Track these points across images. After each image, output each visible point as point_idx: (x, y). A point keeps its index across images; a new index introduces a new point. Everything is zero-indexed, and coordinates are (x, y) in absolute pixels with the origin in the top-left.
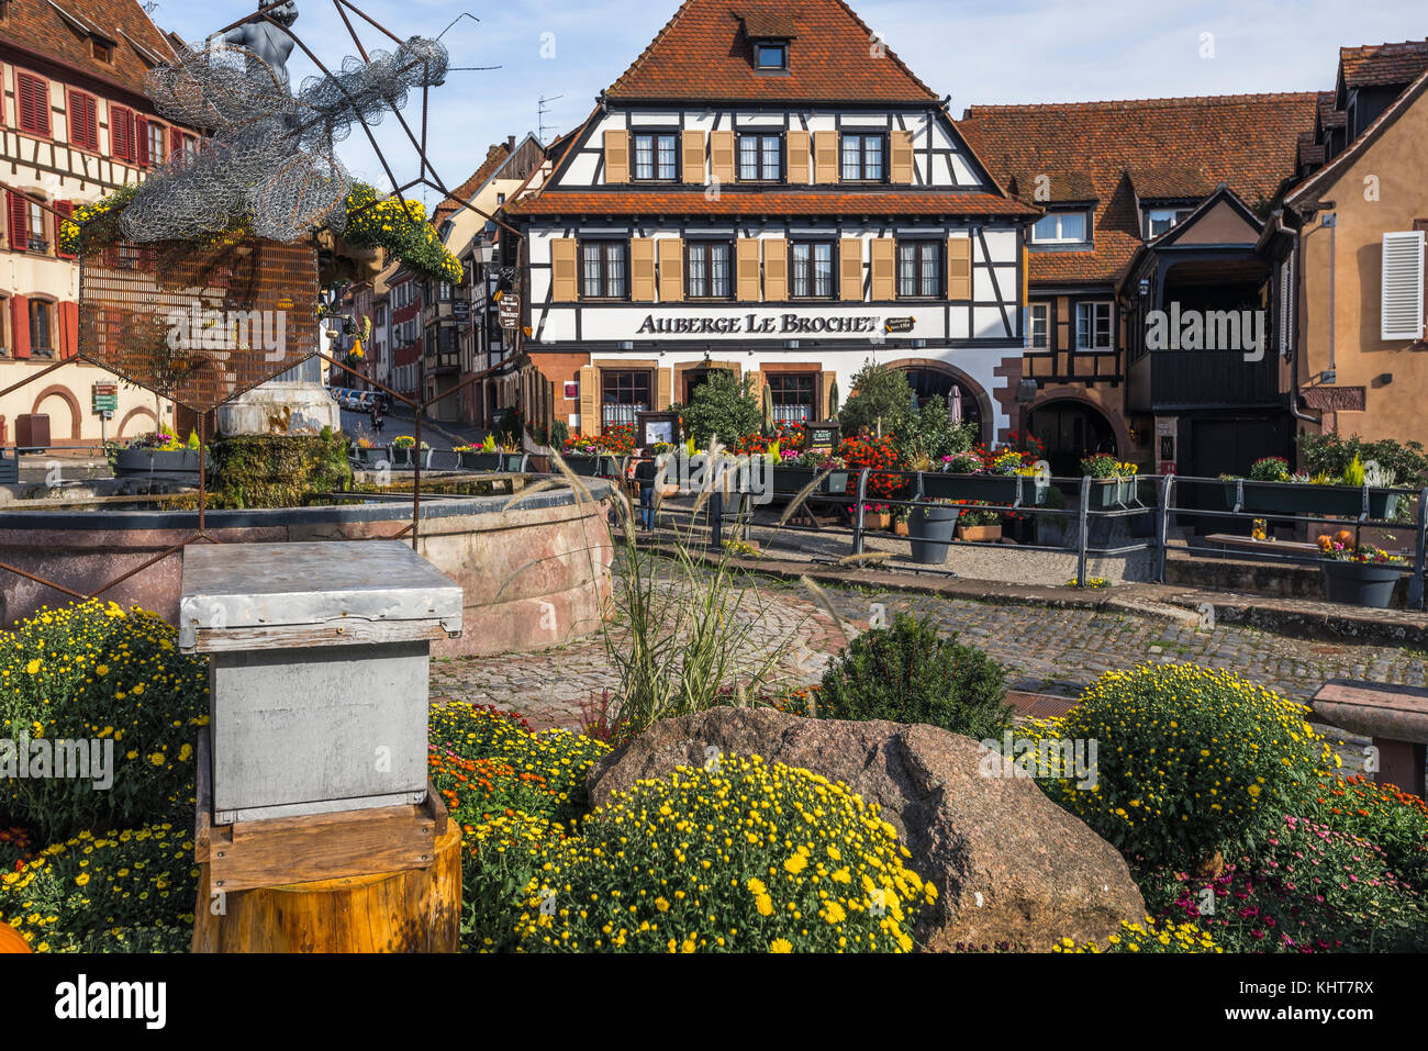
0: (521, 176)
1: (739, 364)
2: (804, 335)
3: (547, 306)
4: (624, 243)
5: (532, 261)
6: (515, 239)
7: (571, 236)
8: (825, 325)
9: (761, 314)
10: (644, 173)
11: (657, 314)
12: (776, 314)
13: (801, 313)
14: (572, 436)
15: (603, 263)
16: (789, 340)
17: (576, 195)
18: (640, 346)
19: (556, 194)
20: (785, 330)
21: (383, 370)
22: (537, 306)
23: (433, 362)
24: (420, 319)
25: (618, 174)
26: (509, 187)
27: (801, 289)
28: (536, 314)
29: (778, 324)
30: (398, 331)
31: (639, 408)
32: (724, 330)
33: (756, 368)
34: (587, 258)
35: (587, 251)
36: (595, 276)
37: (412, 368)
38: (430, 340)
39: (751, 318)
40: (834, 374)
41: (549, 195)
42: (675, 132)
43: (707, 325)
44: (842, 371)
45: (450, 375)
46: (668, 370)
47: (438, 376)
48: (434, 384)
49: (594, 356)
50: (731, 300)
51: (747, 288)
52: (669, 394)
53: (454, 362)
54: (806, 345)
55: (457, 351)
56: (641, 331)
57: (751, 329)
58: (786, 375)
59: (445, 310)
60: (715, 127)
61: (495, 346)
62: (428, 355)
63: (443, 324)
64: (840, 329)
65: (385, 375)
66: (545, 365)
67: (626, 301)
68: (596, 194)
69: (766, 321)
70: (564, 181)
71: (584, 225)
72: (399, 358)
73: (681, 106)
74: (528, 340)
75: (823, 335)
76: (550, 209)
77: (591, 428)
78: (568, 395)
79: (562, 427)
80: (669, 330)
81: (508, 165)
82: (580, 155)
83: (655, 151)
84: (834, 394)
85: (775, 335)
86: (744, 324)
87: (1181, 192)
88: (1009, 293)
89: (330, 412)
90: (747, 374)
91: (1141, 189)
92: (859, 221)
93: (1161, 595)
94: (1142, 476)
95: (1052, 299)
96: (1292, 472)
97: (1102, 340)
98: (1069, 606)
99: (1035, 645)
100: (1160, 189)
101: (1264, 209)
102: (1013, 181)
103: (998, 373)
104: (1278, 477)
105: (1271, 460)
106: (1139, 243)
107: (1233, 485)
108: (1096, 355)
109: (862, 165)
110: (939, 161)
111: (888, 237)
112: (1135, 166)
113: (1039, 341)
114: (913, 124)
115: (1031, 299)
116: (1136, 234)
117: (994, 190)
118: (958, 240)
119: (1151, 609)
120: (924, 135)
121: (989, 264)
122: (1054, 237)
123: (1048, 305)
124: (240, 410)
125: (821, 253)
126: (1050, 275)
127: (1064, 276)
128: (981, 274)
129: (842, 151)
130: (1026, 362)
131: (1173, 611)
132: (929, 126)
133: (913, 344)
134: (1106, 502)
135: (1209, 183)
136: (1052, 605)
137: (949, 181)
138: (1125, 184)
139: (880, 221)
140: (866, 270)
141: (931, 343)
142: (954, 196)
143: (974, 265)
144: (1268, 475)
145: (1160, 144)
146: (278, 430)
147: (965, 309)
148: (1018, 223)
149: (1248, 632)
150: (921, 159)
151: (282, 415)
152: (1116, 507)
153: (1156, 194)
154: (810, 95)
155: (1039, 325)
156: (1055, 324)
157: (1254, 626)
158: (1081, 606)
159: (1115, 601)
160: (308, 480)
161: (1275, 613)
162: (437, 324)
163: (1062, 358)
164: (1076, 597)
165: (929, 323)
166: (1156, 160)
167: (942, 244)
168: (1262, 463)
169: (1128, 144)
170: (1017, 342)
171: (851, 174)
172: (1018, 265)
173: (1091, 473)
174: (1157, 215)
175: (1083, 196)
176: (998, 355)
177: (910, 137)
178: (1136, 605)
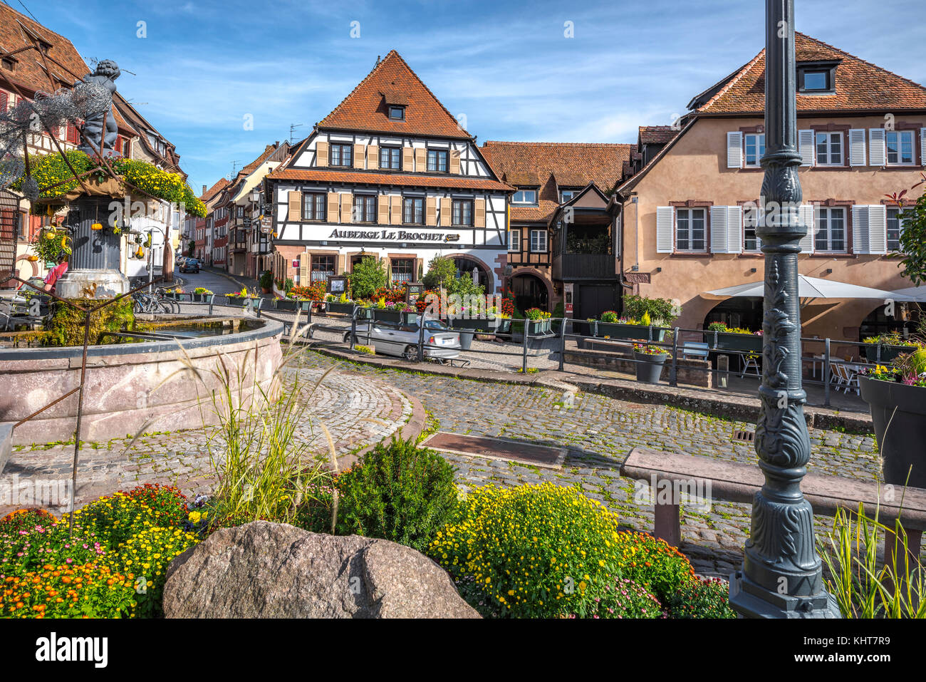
0: (280, 160)
1: (378, 254)
2: (408, 241)
3: (286, 222)
4: (325, 195)
5: (279, 201)
6: (272, 190)
7: (299, 190)
8: (419, 237)
9: (389, 230)
10: (336, 162)
11: (340, 229)
12: (396, 230)
13: (408, 231)
14: (295, 286)
15: (314, 204)
16: (402, 243)
17: (302, 171)
18: (330, 244)
19: (292, 170)
20: (400, 238)
21: (208, 249)
22: (280, 223)
23: (232, 246)
24: (229, 226)
25: (323, 162)
26: (275, 165)
27: (408, 219)
28: (280, 227)
29: (397, 235)
30: (217, 231)
31: (328, 273)
32: (371, 237)
33: (386, 256)
34: (306, 200)
35: (306, 198)
36: (310, 209)
37: (222, 249)
38: (232, 236)
39: (384, 232)
40: (422, 259)
41: (289, 170)
42: (351, 145)
43: (363, 235)
44: (426, 257)
45: (241, 253)
46: (344, 256)
47: (235, 253)
48: (233, 257)
49: (308, 247)
50: (375, 223)
51: (383, 218)
52: (344, 266)
53: (243, 247)
54: (410, 246)
55: (245, 242)
56: (331, 236)
57: (384, 237)
58: (400, 259)
59: (240, 222)
60: (370, 143)
61: (263, 240)
62: (231, 243)
63: (239, 228)
64: (425, 239)
65: (209, 252)
66: (283, 251)
67: (324, 221)
68: (312, 171)
69: (391, 234)
70: (297, 164)
71: (305, 185)
72: (217, 244)
73: (354, 133)
74: (275, 239)
75: (417, 241)
76: (289, 177)
77: (305, 283)
78: (294, 266)
79: (290, 282)
80: (345, 236)
81: (274, 155)
82: (305, 153)
83: (341, 153)
84: (421, 271)
85: (395, 241)
86: (381, 235)
87: (575, 184)
88: (502, 225)
89: (122, 286)
90: (381, 258)
91: (559, 182)
92: (435, 190)
93: (561, 377)
94: (553, 319)
95: (521, 228)
96: (619, 317)
97: (542, 247)
98: (518, 383)
99: (500, 405)
100: (567, 182)
101: (609, 193)
102: (505, 175)
103: (496, 261)
104: (612, 320)
105: (610, 313)
106: (558, 205)
107: (594, 324)
108: (539, 254)
109: (437, 164)
110: (471, 164)
111: (448, 197)
112: (556, 172)
113: (515, 247)
114: (460, 147)
115: (511, 228)
116: (556, 201)
117: (496, 179)
118: (479, 201)
119: (556, 385)
120: (465, 152)
121: (493, 212)
122: (522, 200)
123: (519, 231)
124: (66, 285)
125: (418, 203)
126: (520, 217)
127: (526, 218)
128: (490, 216)
129: (428, 157)
130: (509, 256)
131: (566, 386)
132: (467, 149)
133: (459, 247)
134: (536, 332)
135: (587, 180)
136: (510, 383)
137: (475, 174)
138: (552, 179)
139: (445, 190)
140: (438, 212)
141: (467, 246)
142: (478, 180)
143: (486, 212)
144: (608, 319)
145: (567, 163)
146: (88, 296)
147: (483, 232)
148: (506, 194)
149: (599, 396)
150: (464, 163)
151: (92, 288)
152: (541, 334)
153: (565, 184)
154: (414, 132)
155: (515, 240)
156: (522, 239)
157: (602, 394)
158: (524, 384)
159: (539, 381)
160: (105, 324)
161: (611, 387)
162: (236, 228)
163: (525, 254)
164: (521, 379)
165: (466, 237)
166: (565, 169)
167: (472, 202)
168: (606, 314)
169: (554, 162)
170: (505, 247)
171: (432, 168)
172: (506, 212)
173: (530, 317)
174: (566, 193)
175: (534, 184)
176: (496, 253)
177: (459, 153)
178: (549, 383)
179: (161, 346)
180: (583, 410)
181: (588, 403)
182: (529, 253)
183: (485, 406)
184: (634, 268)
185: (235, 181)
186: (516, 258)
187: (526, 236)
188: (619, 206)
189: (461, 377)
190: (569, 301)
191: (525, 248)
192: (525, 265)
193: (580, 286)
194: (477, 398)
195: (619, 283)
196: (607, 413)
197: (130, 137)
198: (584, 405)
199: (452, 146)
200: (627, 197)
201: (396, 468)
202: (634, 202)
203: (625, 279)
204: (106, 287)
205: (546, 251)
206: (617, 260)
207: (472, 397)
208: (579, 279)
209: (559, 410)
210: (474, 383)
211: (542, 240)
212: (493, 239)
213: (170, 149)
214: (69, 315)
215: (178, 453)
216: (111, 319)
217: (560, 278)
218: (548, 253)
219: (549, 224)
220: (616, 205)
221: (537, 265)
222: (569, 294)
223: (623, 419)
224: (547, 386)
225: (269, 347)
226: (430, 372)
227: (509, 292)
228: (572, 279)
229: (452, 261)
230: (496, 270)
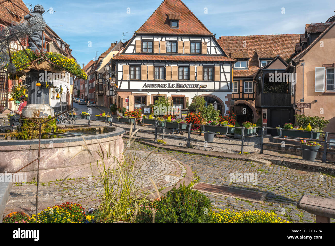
0: (118, 50)
1: (166, 95)
2: (181, 88)
3: (122, 81)
4: (140, 66)
5: (118, 70)
6: (115, 65)
7: (128, 65)
8: (186, 86)
9: (171, 83)
10: (145, 50)
11: (147, 83)
12: (175, 83)
13: (181, 83)
14: (127, 111)
15: (135, 71)
16: (178, 90)
17: (129, 55)
18: (143, 90)
19: (124, 55)
20: (177, 87)
21: (86, 94)
22: (119, 81)
23: (97, 92)
24: (95, 82)
25: (139, 50)
26: (115, 53)
27: (181, 78)
28: (119, 83)
29: (175, 86)
30: (90, 85)
31: (143, 105)
32: (163, 87)
33: (170, 96)
34: (131, 70)
35: (131, 68)
36: (133, 74)
37: (93, 94)
38: (97, 87)
39: (169, 84)
40: (188, 97)
41: (123, 55)
42: (152, 41)
43: (159, 86)
44: (190, 97)
45: (101, 96)
46: (150, 96)
47: (98, 96)
48: (98, 97)
49: (132, 92)
50: (164, 80)
51: (168, 77)
52: (150, 101)
53: (102, 93)
54: (182, 91)
55: (103, 90)
56: (143, 87)
57: (169, 87)
58: (177, 98)
59: (100, 80)
60: (161, 40)
61: (111, 89)
62: (96, 91)
63: (100, 84)
64: (189, 87)
65: (87, 95)
66: (121, 94)
67: (140, 80)
68: (133, 55)
69: (173, 85)
70: (126, 52)
71: (131, 62)
72: (90, 91)
73: (154, 35)
74: (117, 88)
75: (186, 88)
76: (123, 59)
77: (132, 109)
78: (126, 101)
79: (125, 109)
80: (150, 87)
81: (115, 48)
82: (130, 46)
83: (147, 45)
84: (188, 103)
85: (174, 88)
86: (167, 85)
87: (269, 57)
88: (229, 80)
89: (51, 112)
90: (168, 97)
91: (260, 56)
92: (194, 62)
93: (262, 157)
94: (257, 127)
95: (239, 81)
96: (293, 127)
97: (250, 90)
98: (239, 159)
99: (230, 170)
100: (264, 56)
101: (288, 61)
102: (230, 54)
103: (226, 97)
104: (290, 128)
105: (289, 124)
106: (259, 68)
107: (279, 130)
108: (249, 94)
109: (195, 49)
110: (213, 49)
111: (201, 66)
112: (258, 50)
113: (236, 90)
114: (207, 40)
115: (234, 81)
116: (258, 66)
117: (225, 56)
118: (217, 67)
119: (259, 161)
120: (210, 42)
121: (224, 73)
122: (240, 66)
123: (238, 82)
124: (26, 111)
125: (186, 69)
126: (238, 75)
127: (241, 75)
128: (222, 75)
129: (190, 46)
130: (232, 95)
131: (264, 161)
132: (211, 41)
133: (206, 91)
134: (248, 133)
135: (275, 54)
136: (234, 159)
137: (215, 54)
138: (256, 54)
139: (199, 62)
140: (196, 74)
141: (211, 91)
142: (216, 57)
143: (221, 73)
144: (288, 127)
145: (264, 45)
146: (36, 117)
147: (219, 83)
148: (231, 63)
149: (283, 167)
150: (209, 48)
151: (38, 113)
152: (251, 135)
153: (263, 57)
154: (183, 33)
155: (236, 87)
156: (239, 86)
157: (284, 166)
158: (242, 160)
159: (250, 158)
160: (44, 129)
161: (289, 163)
162: (99, 84)
163: (241, 94)
164: (241, 157)
165: (210, 86)
166: (263, 49)
167: (213, 68)
168: (286, 125)
169: (257, 45)
170: (230, 90)
171: (193, 51)
172: (231, 73)
173: (245, 126)
174: (263, 62)
175: (246, 57)
176: (226, 94)
177: (206, 43)
178: (255, 160)
179: (70, 139)
180: (274, 174)
181: (276, 170)
182: (243, 93)
183: (222, 170)
184: (301, 100)
185: (97, 61)
186: (236, 96)
187: (241, 84)
188: (293, 68)
189: (210, 156)
190: (265, 118)
191: (241, 91)
192: (241, 99)
193: (271, 110)
194: (218, 166)
195: (293, 108)
196: (287, 176)
197: (49, 42)
198: (274, 171)
199: (203, 40)
200: (298, 63)
201: (182, 199)
202: (302, 65)
203: (296, 106)
204: (44, 112)
205: (252, 92)
206: (291, 96)
207: (215, 165)
208: (271, 106)
209: (261, 173)
210: (216, 159)
211: (250, 87)
212: (225, 86)
213: (67, 46)
214: (28, 125)
215: (79, 189)
216: (47, 127)
217: (260, 106)
218: (253, 93)
219: (254, 78)
220: (292, 67)
221: (247, 100)
222: (265, 114)
223: (296, 179)
224: (254, 161)
225: (118, 140)
226: (194, 153)
227: (233, 113)
228: (266, 106)
229: (203, 98)
230: (226, 102)
